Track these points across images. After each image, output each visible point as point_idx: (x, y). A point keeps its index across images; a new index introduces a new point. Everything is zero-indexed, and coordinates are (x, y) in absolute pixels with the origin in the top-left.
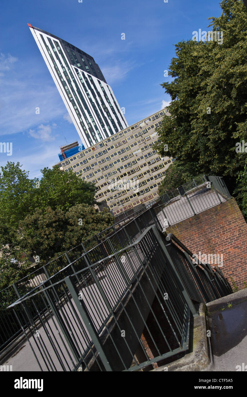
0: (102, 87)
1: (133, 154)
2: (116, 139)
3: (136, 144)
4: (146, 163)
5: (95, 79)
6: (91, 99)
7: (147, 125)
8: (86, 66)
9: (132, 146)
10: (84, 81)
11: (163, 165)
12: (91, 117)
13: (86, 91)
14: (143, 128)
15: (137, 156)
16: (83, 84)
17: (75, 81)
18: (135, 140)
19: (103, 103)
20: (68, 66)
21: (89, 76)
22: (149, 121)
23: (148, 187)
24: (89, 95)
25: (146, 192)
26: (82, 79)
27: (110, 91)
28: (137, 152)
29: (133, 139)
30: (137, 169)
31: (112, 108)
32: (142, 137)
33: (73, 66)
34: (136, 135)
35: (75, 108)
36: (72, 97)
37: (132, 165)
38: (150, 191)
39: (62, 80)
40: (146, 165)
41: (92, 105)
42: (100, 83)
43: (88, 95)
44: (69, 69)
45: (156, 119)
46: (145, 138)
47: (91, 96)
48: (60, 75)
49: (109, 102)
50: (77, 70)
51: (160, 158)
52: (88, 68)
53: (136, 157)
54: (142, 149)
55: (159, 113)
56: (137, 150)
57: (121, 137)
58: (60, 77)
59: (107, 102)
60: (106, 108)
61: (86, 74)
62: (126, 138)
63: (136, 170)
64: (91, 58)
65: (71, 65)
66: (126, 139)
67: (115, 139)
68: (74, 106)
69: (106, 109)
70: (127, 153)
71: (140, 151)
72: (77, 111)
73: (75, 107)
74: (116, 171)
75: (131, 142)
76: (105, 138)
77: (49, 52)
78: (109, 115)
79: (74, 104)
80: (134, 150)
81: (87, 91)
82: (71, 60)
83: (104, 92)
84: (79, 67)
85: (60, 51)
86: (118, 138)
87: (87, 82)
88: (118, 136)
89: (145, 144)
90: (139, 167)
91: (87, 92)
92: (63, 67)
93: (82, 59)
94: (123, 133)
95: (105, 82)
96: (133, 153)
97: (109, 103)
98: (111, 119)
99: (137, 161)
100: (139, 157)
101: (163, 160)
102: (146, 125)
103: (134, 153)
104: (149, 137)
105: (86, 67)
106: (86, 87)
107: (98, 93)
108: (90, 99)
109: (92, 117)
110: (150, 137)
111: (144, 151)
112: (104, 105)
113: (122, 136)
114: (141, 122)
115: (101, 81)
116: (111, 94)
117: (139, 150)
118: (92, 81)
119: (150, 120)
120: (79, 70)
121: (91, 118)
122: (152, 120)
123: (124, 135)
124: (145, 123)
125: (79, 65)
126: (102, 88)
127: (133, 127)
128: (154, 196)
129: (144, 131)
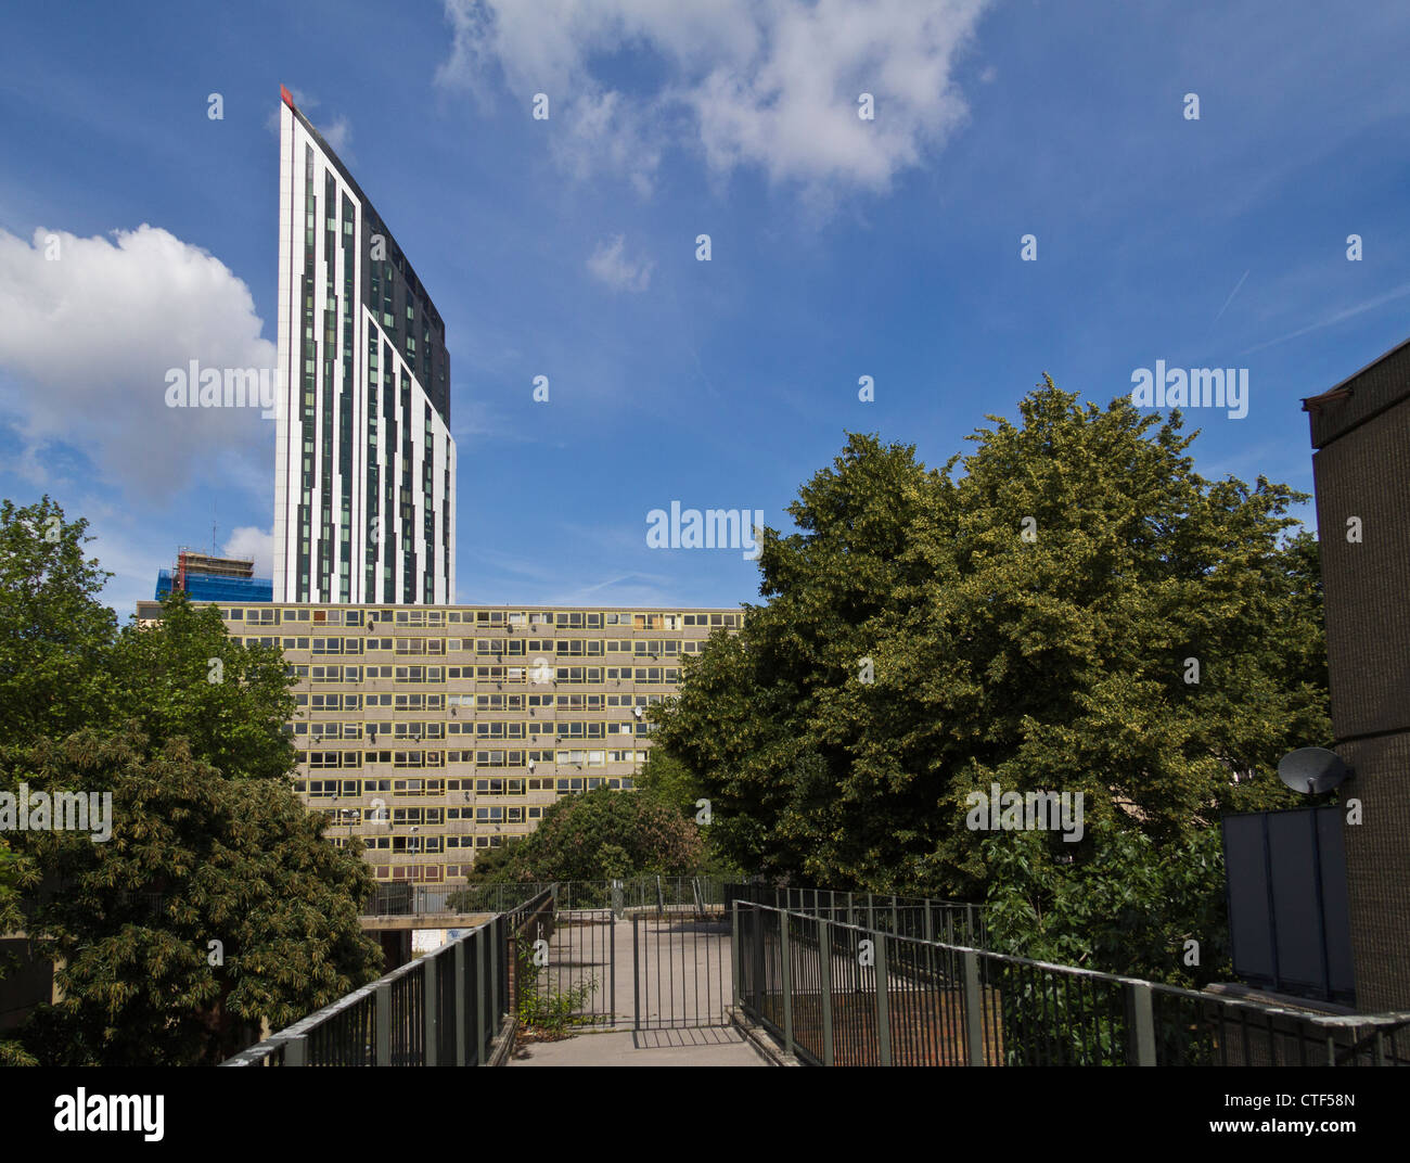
0: (429, 434)
1: (443, 701)
2: (412, 625)
3: (468, 673)
4: (471, 752)
5: (419, 396)
6: (376, 450)
7: (534, 629)
8: (412, 337)
9: (454, 673)
10: (380, 379)
11: (524, 787)
12: (347, 506)
13: (372, 414)
14: (514, 634)
15: (454, 713)
16: (372, 388)
17: (348, 362)
18: (473, 660)
19: (407, 486)
20: (350, 299)
21: (405, 376)
22: (545, 622)
23: (442, 838)
24: (376, 434)
25: (428, 851)
26: (376, 370)
27: (448, 458)
28: (461, 701)
29: (466, 651)
30: (433, 756)
31: (429, 515)
32: (500, 660)
33: (367, 313)
34: (482, 645)
35: (307, 450)
36: (314, 408)
37: (424, 737)
38: (442, 851)
39: (309, 335)
40: (471, 759)
41: (370, 473)
42: (428, 416)
43: (372, 430)
44: (350, 314)
45: (572, 627)
46: (509, 670)
47: (381, 441)
48: (309, 314)
49: (428, 491)
50: (373, 333)
51: (524, 761)
52: (413, 349)
53: (450, 714)
54: (482, 700)
55: (587, 613)
56: (464, 696)
57: (431, 625)
58: (307, 321)
59: (424, 490)
60: (407, 506)
61: (398, 361)
62: (448, 640)
63: (430, 759)
64: (438, 324)
65: (364, 306)
66: (444, 641)
67: (409, 622)
68: (304, 440)
69: (408, 510)
70: (427, 689)
71: (473, 702)
72: (307, 462)
73: (307, 445)
74: (360, 731)
75: (456, 657)
76: (358, 601)
77: (311, 218)
78: (409, 536)
79: (308, 435)
80: (454, 690)
81: (376, 418)
82: (372, 291)
83: (429, 452)
84: (385, 328)
85: (348, 241)
86: (420, 625)
87: (389, 388)
88: (426, 616)
89: (500, 687)
90: (443, 752)
91: (373, 422)
92: (331, 292)
93: (409, 309)
94: (444, 617)
95: (447, 422)
96: (447, 697)
97: (429, 496)
98: (408, 550)
99: (447, 733)
100: (458, 721)
101: (532, 770)
102: (530, 628)
103: (448, 701)
104: (521, 670)
105: (409, 340)
106: (376, 402)
107: (408, 446)
108: (372, 450)
109: (350, 510)
110: (524, 673)
111: (486, 709)
112: (409, 494)
113: (439, 625)
114: (520, 612)
115: (434, 413)
116: (447, 473)
117: (468, 698)
118: (406, 394)
119: (550, 620)
120: (382, 335)
121: (344, 509)
122: (555, 622)
123: (444, 625)
124: (531, 621)
125: (388, 319)
126: (429, 438)
127: (487, 614)
128: (448, 875)
129: (514, 645)
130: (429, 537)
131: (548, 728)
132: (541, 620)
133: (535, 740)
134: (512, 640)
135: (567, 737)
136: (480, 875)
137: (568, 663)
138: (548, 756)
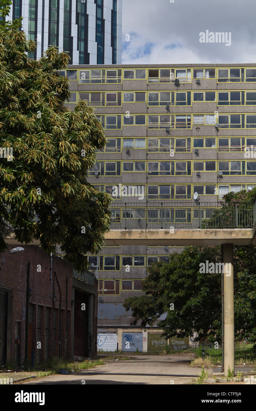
1: (119, 144)
2: (93, 81)
3: (141, 120)
7: (198, 83)
9: (129, 121)
11: (189, 215)
14: (181, 87)
15: (128, 153)
18: (145, 110)
22: (208, 78)
23: (118, 258)
25: (106, 268)
28: (133, 143)
29: (139, 103)
30: (111, 189)
32: (168, 109)
34: (152, 98)
37: (102, 174)
38: (118, 269)
45: (231, 80)
46: (176, 118)
51: (189, 194)
53: (125, 155)
55: (245, 69)
56: (137, 140)
57: (109, 81)
60: (82, 15)
62: (123, 93)
66: (120, 94)
67: (90, 78)
69: (83, 18)
71: (144, 145)
75: (130, 107)
80: (129, 134)
86: (99, 81)
88: (104, 74)
89: (168, 132)
94: (120, 74)
96: (122, 140)
99: (122, 170)
100: (132, 160)
101: (197, 201)
102: (195, 82)
103: (124, 144)
104: (186, 118)
110: (189, 120)
111: (156, 151)
113: (115, 81)
117: (141, 142)
119: (212, 74)
122: (217, 76)
123: (120, 81)
124: (195, 76)
127: (157, 71)
128: (123, 288)
129: (181, 97)
130: (100, 40)
131: (211, 166)
132: (204, 76)
133: (198, 175)
134: (179, 92)
135: (227, 173)
136: (153, 283)
137: (229, 110)
138: (210, 190)
